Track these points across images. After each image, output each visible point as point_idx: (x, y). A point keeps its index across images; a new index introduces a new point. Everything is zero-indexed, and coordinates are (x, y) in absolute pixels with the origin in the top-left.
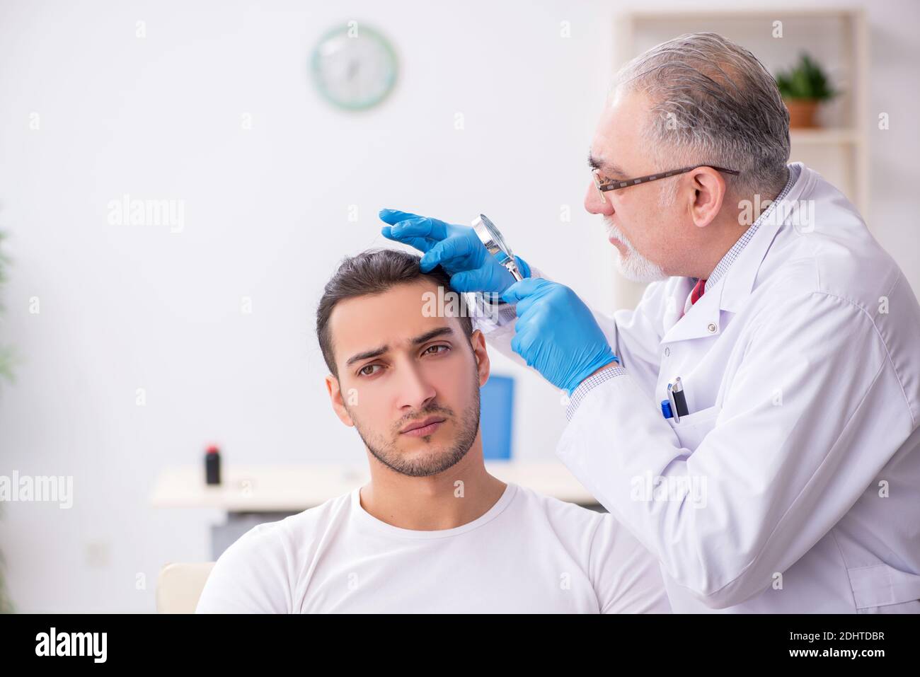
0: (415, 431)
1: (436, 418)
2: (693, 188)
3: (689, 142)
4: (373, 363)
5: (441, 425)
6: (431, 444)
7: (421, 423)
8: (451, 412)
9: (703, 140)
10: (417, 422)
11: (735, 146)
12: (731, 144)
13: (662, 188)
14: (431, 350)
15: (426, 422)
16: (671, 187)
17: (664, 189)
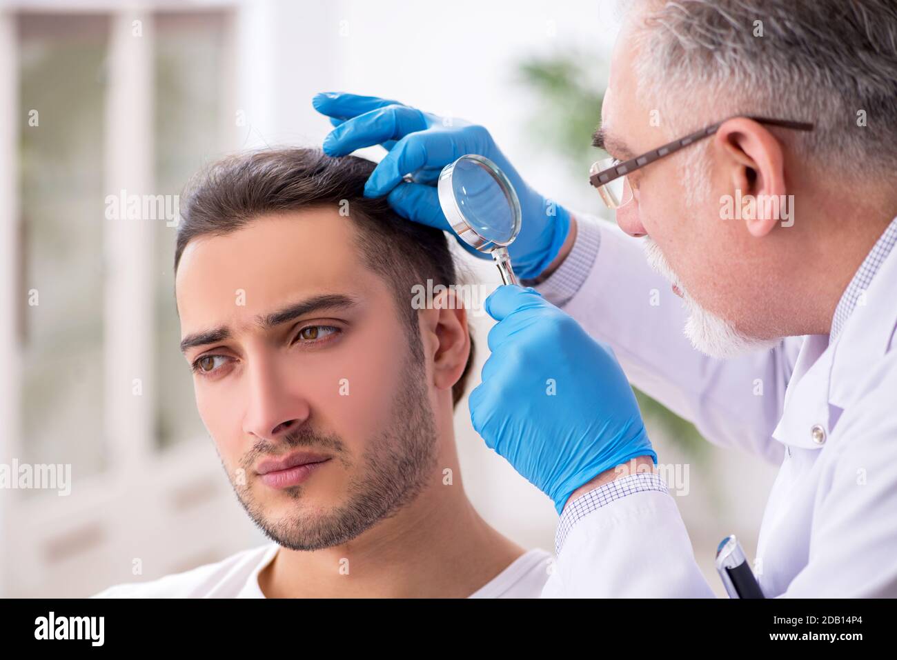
0: (271, 478)
1: (309, 455)
2: (736, 163)
3: (710, 76)
4: (212, 353)
5: (321, 468)
6: (301, 501)
7: (278, 463)
8: (339, 445)
9: (733, 72)
10: (274, 460)
11: (796, 77)
12: (788, 74)
13: (684, 169)
14: (308, 333)
15: (287, 461)
16: (697, 166)
17: (688, 172)
